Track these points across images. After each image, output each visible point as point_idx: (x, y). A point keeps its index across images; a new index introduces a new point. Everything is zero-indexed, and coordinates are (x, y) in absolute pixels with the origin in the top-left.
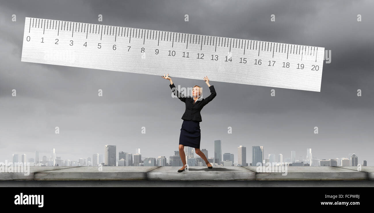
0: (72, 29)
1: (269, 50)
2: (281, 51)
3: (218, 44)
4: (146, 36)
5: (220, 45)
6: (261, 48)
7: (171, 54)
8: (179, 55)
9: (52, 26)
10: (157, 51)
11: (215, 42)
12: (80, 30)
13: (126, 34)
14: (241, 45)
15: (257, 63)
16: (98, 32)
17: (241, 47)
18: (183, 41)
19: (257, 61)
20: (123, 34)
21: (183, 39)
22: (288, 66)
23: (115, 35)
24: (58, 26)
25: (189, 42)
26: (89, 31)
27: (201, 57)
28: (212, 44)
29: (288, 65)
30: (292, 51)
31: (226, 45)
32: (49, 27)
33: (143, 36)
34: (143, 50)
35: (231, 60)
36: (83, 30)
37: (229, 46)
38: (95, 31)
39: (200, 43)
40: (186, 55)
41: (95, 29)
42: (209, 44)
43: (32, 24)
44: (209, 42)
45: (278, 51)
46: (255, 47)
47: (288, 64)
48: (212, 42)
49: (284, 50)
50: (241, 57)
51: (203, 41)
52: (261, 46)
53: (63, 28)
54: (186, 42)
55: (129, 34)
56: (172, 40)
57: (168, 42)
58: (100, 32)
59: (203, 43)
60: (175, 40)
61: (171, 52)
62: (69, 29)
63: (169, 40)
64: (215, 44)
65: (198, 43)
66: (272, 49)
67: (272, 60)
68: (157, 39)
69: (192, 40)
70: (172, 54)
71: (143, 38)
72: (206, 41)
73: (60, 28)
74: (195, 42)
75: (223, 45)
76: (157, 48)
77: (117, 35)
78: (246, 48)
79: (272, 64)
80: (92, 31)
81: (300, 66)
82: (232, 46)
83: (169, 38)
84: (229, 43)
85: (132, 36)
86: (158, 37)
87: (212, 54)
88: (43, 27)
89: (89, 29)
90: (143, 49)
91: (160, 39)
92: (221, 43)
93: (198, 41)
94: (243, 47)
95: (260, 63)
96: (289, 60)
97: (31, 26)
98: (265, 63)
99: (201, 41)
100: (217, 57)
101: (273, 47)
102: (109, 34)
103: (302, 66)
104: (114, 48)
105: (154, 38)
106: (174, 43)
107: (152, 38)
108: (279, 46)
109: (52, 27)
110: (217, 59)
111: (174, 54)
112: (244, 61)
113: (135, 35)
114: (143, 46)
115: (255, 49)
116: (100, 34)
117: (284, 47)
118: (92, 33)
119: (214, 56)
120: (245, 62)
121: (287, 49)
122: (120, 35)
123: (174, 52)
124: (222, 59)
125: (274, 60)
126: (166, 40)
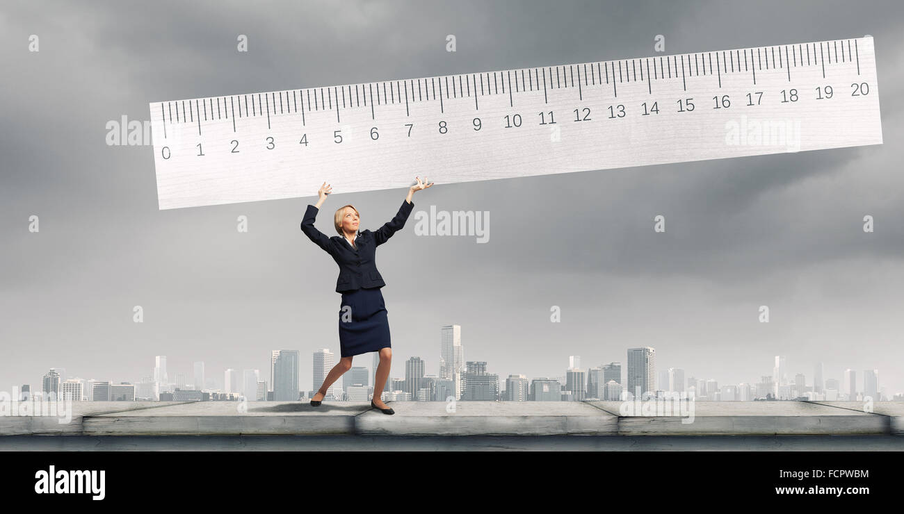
0: (264, 110)
1: (743, 67)
2: (771, 65)
3: (617, 78)
4: (444, 92)
5: (625, 78)
6: (722, 68)
7: (511, 124)
8: (531, 120)
9: (216, 111)
10: (477, 122)
11: (610, 75)
12: (285, 108)
13: (396, 97)
14: (673, 70)
15: (720, 104)
16: (326, 104)
17: (673, 74)
18: (535, 87)
19: (720, 100)
20: (389, 97)
21: (534, 83)
22: (794, 98)
23: (369, 103)
24: (230, 109)
25: (548, 86)
26: (306, 106)
27: (583, 116)
28: (604, 80)
29: (794, 95)
30: (798, 61)
31: (638, 77)
32: (209, 116)
33: (437, 93)
34: (443, 127)
35: (657, 111)
36: (292, 107)
37: (645, 77)
38: (320, 104)
39: (576, 83)
40: (548, 118)
41: (319, 100)
42: (597, 81)
43: (167, 117)
44: (597, 76)
45: (764, 66)
46: (708, 68)
47: (794, 92)
48: (603, 75)
49: (778, 62)
50: (679, 97)
51: (583, 77)
52: (722, 64)
53: (244, 111)
54: (542, 87)
55: (403, 96)
56: (507, 90)
57: (498, 96)
58: (334, 103)
59: (583, 82)
60: (514, 89)
61: (511, 119)
62: (257, 111)
63: (500, 90)
64: (611, 79)
65: (569, 84)
66: (750, 64)
67: (753, 89)
68: (472, 93)
69: (555, 81)
70: (513, 122)
71: (438, 97)
72: (590, 77)
73: (236, 112)
74: (562, 85)
75: (632, 77)
76: (476, 114)
77: (376, 102)
78: (687, 74)
79: (755, 101)
80: (312, 105)
81: (822, 91)
82: (653, 76)
83: (499, 86)
84: (645, 71)
85: (410, 100)
86: (472, 89)
87: (610, 103)
88: (195, 118)
89: (305, 102)
90: (443, 124)
91: (479, 93)
92: (624, 73)
93: (569, 79)
94: (681, 74)
95: (726, 104)
96: (795, 84)
97: (167, 120)
98: (739, 101)
99: (576, 78)
100: (621, 108)
101: (749, 59)
102: (355, 104)
103: (829, 90)
104: (375, 136)
105: (465, 94)
106: (514, 94)
107: (458, 94)
108: (763, 54)
109: (216, 115)
110: (622, 114)
111: (518, 123)
112: (687, 105)
113: (416, 95)
114: (442, 117)
115: (708, 72)
116: (334, 107)
117: (777, 53)
118: (313, 109)
119: (615, 107)
120: (690, 107)
121: (784, 57)
122: (383, 102)
123: (517, 117)
124: (634, 111)
125: (758, 91)
126: (493, 91)
